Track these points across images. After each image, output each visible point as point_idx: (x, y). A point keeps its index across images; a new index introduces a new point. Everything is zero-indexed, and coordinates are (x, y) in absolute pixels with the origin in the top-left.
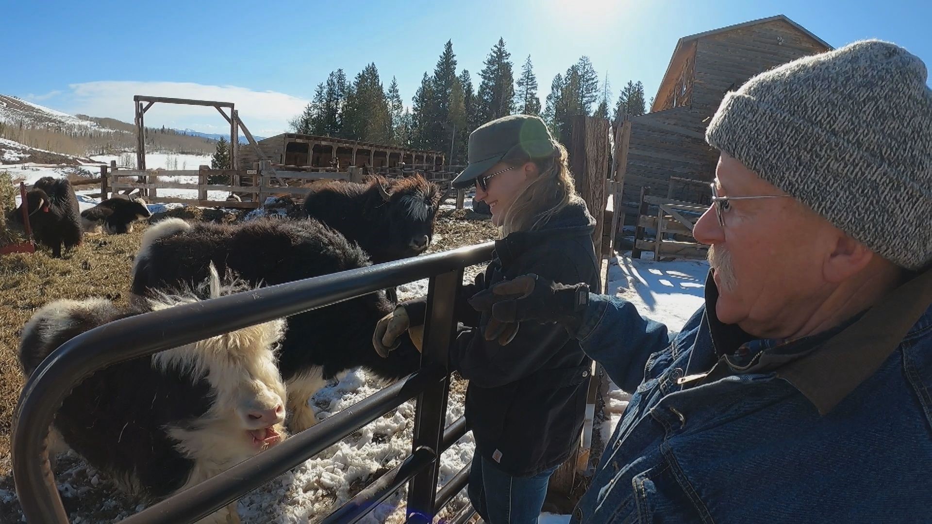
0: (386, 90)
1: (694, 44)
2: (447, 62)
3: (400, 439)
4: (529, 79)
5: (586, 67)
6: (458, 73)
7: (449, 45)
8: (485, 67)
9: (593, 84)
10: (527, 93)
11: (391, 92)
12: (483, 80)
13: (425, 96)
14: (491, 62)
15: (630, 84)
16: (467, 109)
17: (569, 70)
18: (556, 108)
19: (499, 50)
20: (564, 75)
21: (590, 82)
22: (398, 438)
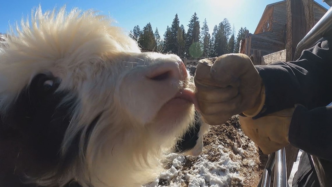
0: (154, 32)
1: (272, 7)
2: (176, 21)
3: (175, 183)
4: (206, 27)
5: (226, 22)
6: (180, 26)
7: (177, 15)
8: (189, 23)
9: (229, 28)
10: (205, 32)
11: (156, 33)
12: (189, 28)
13: (168, 34)
14: (192, 21)
15: (242, 28)
16: (183, 38)
17: (220, 24)
18: (216, 37)
19: (195, 17)
20: (218, 25)
21: (228, 28)
22: (174, 182)
